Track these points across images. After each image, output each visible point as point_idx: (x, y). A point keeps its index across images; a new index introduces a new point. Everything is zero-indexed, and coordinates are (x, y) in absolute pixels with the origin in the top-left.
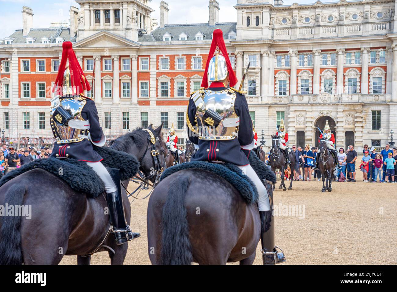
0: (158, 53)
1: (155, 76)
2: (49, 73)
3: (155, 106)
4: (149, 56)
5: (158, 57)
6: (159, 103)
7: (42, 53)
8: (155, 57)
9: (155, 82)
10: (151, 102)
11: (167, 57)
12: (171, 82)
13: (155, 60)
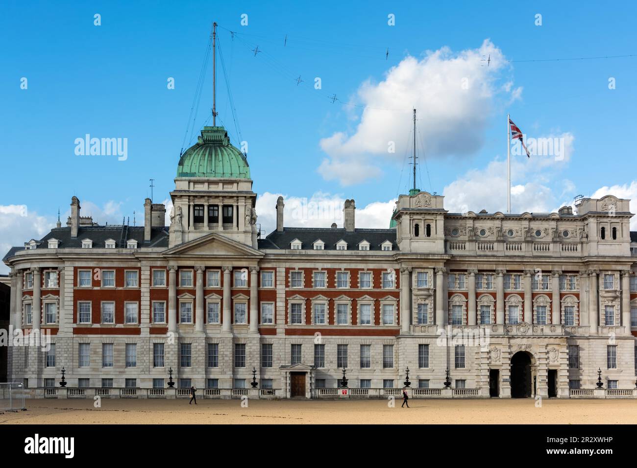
0: (288, 265)
1: (284, 296)
2: (120, 288)
3: (284, 336)
4: (275, 269)
5: (287, 270)
6: (289, 332)
7: (111, 260)
8: (284, 270)
9: (284, 304)
10: (278, 331)
11: (301, 271)
12: (306, 304)
13: (284, 274)
